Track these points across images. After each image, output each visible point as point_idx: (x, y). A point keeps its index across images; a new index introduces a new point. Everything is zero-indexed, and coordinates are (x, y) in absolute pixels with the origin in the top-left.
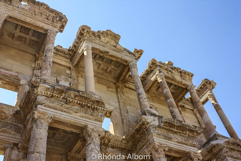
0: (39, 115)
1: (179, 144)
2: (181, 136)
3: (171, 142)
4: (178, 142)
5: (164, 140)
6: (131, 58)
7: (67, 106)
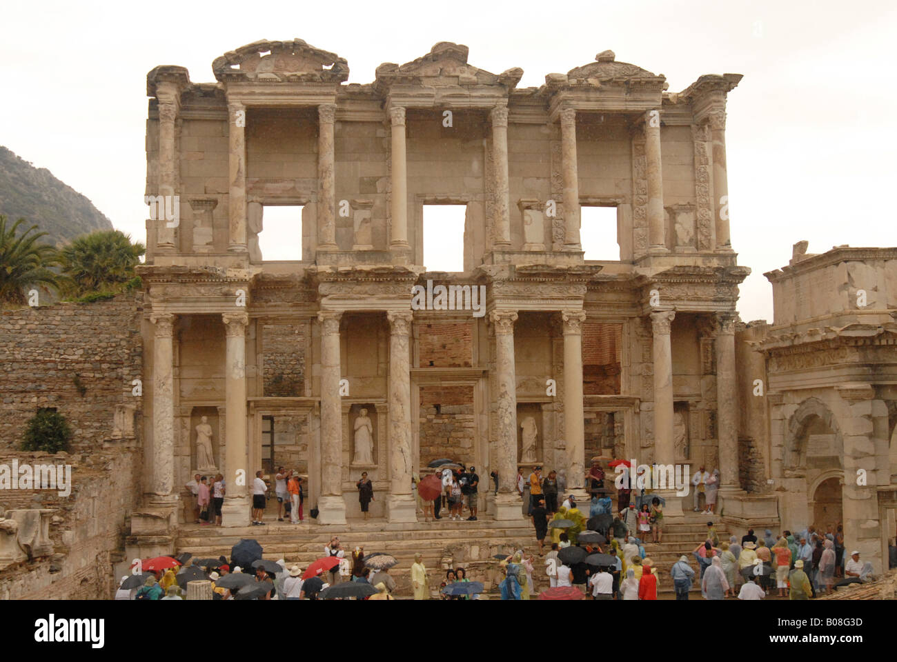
0: (324, 315)
1: (545, 302)
2: (554, 284)
3: (529, 302)
4: (543, 299)
5: (516, 302)
6: (493, 97)
7: (358, 288)
